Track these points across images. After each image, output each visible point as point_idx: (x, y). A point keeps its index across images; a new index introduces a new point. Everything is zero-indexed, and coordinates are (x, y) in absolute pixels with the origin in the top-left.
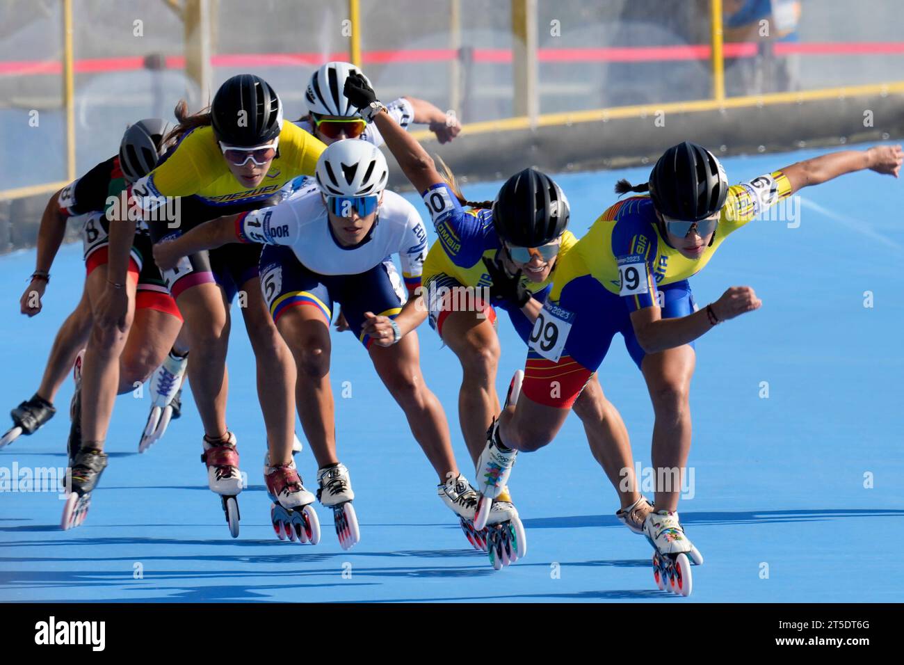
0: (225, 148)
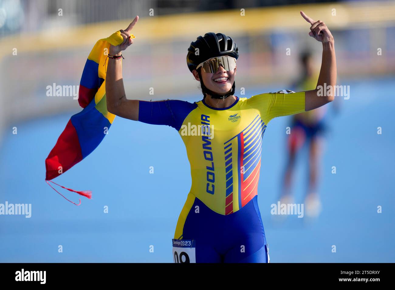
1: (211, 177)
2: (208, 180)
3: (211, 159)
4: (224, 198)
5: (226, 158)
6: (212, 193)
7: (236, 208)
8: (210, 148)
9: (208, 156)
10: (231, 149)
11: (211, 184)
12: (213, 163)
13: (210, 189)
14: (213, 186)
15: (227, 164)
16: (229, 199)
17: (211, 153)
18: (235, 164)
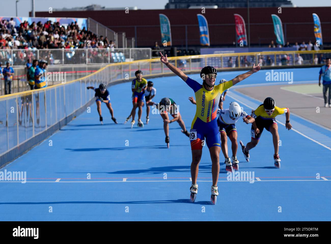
0: (266, 110)
1: (203, 111)
2: (202, 112)
3: (204, 106)
4: (206, 118)
5: (209, 106)
6: (203, 116)
7: (210, 121)
8: (204, 103)
9: (203, 105)
10: (211, 104)
11: (203, 113)
12: (204, 107)
13: (202, 115)
14: (203, 114)
15: (209, 108)
16: (208, 118)
17: (204, 104)
18: (211, 108)
